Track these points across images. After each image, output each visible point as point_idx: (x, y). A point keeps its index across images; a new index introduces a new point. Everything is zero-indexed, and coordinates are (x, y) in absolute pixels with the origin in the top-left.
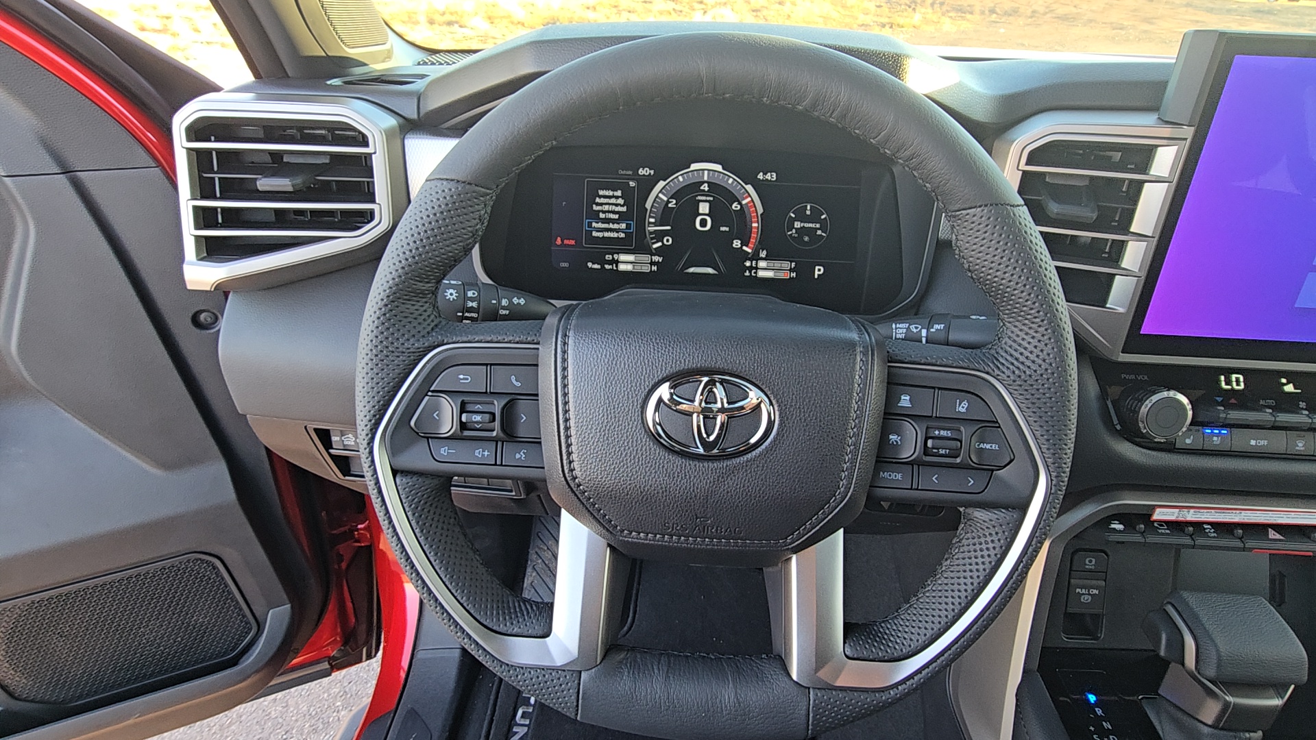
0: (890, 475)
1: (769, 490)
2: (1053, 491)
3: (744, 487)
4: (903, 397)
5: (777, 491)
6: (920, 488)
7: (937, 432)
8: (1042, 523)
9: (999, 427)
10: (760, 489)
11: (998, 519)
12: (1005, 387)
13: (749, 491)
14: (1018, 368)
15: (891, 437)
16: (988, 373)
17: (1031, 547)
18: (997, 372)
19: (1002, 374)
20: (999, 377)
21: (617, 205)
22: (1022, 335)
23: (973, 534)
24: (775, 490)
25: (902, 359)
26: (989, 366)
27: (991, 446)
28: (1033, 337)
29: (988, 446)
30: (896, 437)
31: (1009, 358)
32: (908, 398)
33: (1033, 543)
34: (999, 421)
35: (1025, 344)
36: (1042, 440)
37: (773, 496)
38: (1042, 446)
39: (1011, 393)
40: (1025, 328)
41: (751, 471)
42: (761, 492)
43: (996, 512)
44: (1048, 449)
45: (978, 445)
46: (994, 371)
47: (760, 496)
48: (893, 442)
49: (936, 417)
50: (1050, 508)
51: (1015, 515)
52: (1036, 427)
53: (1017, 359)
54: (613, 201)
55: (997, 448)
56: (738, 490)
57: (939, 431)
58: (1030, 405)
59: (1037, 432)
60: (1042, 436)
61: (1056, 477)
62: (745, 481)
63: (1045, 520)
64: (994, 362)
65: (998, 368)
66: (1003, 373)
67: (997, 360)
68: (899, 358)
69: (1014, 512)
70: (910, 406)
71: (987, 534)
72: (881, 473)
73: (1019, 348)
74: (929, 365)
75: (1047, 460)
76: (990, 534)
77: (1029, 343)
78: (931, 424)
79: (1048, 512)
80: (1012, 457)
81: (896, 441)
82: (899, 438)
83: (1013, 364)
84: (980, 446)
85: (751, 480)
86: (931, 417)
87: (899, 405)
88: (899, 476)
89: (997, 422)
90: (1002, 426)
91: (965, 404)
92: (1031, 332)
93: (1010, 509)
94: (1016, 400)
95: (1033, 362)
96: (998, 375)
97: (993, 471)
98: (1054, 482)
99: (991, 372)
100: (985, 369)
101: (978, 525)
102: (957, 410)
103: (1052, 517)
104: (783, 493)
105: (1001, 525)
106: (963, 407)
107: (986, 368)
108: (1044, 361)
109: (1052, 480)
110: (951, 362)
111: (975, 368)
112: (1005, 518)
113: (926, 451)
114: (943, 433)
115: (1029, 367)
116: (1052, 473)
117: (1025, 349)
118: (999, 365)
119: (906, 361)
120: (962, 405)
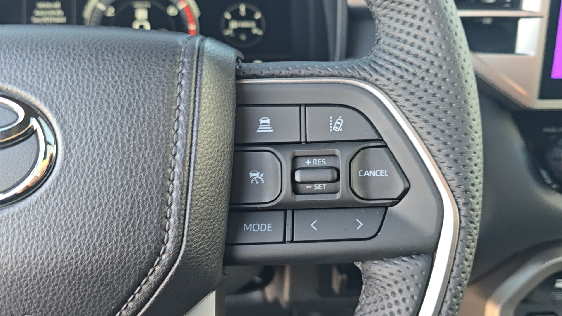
0: (256, 227)
1: (55, 252)
2: (463, 225)
3: (17, 250)
4: (262, 121)
5: (69, 253)
6: (294, 240)
7: (308, 162)
8: (455, 269)
9: (386, 146)
10: (42, 252)
11: (400, 271)
12: (386, 93)
13: (26, 257)
14: (399, 67)
15: (252, 175)
16: (365, 80)
17: (445, 305)
18: (375, 76)
19: (380, 78)
20: (377, 83)
21: (56, 16)
22: (399, 26)
23: (375, 296)
24: (66, 252)
25: (258, 72)
26: (365, 70)
27: (379, 173)
28: (411, 25)
29: (375, 174)
30: (258, 174)
31: (387, 57)
32: (268, 121)
33: (448, 298)
34: (385, 139)
35: (403, 36)
36: (441, 156)
37: (62, 261)
38: (442, 165)
39: (395, 102)
40: (402, 17)
41: (26, 227)
42: (44, 256)
43: (396, 262)
44: (450, 168)
45: (362, 173)
46: (371, 75)
47: (43, 263)
48: (254, 181)
49: (306, 142)
50: (463, 248)
51: (420, 263)
52: (430, 140)
53: (397, 57)
54: (52, 13)
55: (386, 175)
56: (10, 256)
57: (311, 160)
58: (419, 113)
59: (432, 147)
60: (439, 150)
61: (465, 204)
62: (18, 242)
63: (458, 266)
64: (370, 65)
65: (376, 71)
66: (382, 76)
67: (375, 63)
68: (252, 73)
69: (418, 260)
70: (272, 131)
71: (389, 294)
72: (245, 225)
73: (397, 43)
74: (292, 76)
75: (449, 182)
76: (393, 293)
77: (408, 33)
78: (299, 152)
79: (460, 253)
80: (407, 185)
81: (258, 179)
82: (262, 175)
83: (392, 63)
84: (365, 174)
85: (26, 240)
86: (300, 142)
87: (258, 131)
88: (268, 227)
89: (382, 140)
90: (389, 146)
91: (340, 122)
92: (409, 19)
93: (413, 256)
94: (402, 108)
95: (416, 56)
96: (377, 80)
97: (386, 207)
98: (463, 212)
99: (368, 77)
100: (360, 75)
101: (378, 282)
102: (331, 130)
103: (466, 260)
104: (77, 256)
105: (404, 279)
106: (338, 126)
107: (361, 73)
108: (428, 52)
109: (459, 209)
110: (318, 70)
111: (348, 74)
112: (408, 268)
113: (295, 186)
114: (317, 162)
115: (411, 64)
116: (458, 200)
117: (405, 42)
118: (377, 68)
119: (263, 75)
120: (337, 122)
